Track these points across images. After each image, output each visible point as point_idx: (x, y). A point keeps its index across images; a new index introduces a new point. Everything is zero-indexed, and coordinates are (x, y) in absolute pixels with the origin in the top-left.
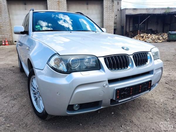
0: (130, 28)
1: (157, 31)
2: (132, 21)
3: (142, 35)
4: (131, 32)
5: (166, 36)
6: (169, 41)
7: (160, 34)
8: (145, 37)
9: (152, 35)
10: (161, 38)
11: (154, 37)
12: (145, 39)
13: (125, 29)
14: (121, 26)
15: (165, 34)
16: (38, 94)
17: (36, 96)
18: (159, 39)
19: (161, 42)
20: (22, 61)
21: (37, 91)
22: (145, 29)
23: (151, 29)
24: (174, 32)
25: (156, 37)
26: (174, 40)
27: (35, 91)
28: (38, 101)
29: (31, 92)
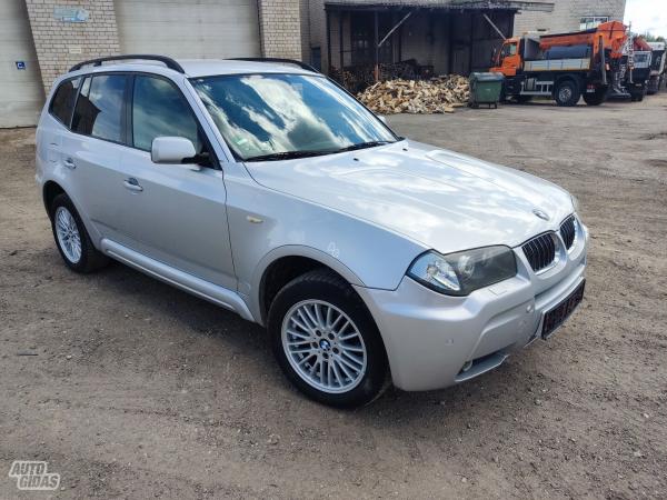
0: (345, 54)
1: (431, 67)
2: (347, 26)
3: (389, 84)
4: (346, 69)
5: (461, 85)
6: (473, 105)
7: (443, 79)
8: (403, 93)
9: (421, 82)
10: (449, 96)
11: (426, 92)
12: (401, 102)
13: (325, 57)
14: (310, 44)
15: (457, 79)
16: (324, 347)
17: (312, 351)
18: (444, 100)
19: (451, 110)
20: (101, 239)
21: (318, 338)
22: (391, 60)
23: (410, 58)
24: (489, 75)
25: (435, 92)
26: (489, 103)
27: (308, 340)
28: (319, 365)
29: (286, 344)
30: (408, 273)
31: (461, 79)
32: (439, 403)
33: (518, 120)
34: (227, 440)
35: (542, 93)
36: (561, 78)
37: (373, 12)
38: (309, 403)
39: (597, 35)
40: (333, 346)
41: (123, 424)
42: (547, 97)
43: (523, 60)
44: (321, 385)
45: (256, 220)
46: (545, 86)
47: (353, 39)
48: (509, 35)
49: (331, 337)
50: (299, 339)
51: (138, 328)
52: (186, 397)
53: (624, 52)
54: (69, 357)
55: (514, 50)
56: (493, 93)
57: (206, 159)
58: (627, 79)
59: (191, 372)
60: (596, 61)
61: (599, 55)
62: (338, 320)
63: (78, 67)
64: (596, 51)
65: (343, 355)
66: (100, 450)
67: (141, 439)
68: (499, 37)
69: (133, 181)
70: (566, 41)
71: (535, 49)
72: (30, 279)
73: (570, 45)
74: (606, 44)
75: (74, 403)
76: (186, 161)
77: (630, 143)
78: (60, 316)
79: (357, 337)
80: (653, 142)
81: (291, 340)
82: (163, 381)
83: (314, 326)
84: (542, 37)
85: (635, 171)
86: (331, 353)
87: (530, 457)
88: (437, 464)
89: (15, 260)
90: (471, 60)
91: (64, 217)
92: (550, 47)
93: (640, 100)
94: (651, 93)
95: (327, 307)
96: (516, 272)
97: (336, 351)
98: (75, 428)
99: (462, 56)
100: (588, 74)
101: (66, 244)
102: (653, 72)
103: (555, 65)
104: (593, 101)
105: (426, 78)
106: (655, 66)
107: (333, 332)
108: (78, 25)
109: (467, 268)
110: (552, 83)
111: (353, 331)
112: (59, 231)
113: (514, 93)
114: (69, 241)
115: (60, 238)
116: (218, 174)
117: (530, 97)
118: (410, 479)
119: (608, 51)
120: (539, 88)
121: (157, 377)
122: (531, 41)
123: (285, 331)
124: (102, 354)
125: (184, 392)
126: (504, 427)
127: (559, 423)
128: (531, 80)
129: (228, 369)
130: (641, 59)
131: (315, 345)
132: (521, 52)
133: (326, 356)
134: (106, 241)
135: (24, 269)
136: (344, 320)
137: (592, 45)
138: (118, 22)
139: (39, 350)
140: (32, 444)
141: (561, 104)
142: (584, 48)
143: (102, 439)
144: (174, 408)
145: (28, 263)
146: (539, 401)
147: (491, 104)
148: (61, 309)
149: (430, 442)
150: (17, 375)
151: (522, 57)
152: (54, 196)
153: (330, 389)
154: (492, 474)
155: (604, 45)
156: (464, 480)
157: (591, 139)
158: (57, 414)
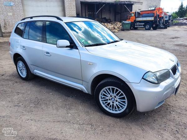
1: (110, 20)
2: (87, 8)
5: (119, 24)
6: (123, 30)
7: (114, 23)
9: (108, 24)
10: (116, 28)
16: (113, 100)
17: (109, 101)
18: (115, 29)
19: (117, 31)
20: (34, 70)
21: (111, 98)
22: (99, 18)
23: (104, 17)
24: (127, 22)
25: (112, 26)
26: (127, 29)
27: (107, 98)
28: (111, 105)
29: (100, 100)
30: (143, 78)
31: (119, 23)
32: (145, 114)
33: (136, 34)
34: (88, 129)
35: (141, 27)
36: (146, 23)
37: (94, 4)
38: (108, 116)
39: (155, 11)
40: (116, 99)
41: (54, 126)
42: (142, 28)
43: (136, 18)
44: (111, 111)
45: (91, 64)
46: (142, 25)
47: (88, 12)
48: (131, 11)
49: (115, 97)
50: (104, 98)
51: (49, 96)
52: (71, 117)
53: (162, 16)
54: (31, 106)
55: (133, 15)
56: (128, 27)
57: (73, 46)
58: (163, 23)
59: (70, 109)
60: (155, 18)
61: (156, 16)
62: (118, 92)
63: (24, 19)
64: (155, 15)
65: (119, 102)
66: (50, 134)
67: (61, 130)
68: (129, 11)
69: (48, 53)
70: (147, 12)
71: (139, 14)
72: (10, 83)
73: (148, 14)
74: (158, 13)
75: (37, 120)
76: (67, 47)
77: (168, 40)
78: (23, 93)
79: (124, 97)
80: (174, 40)
81: (102, 98)
82: (62, 112)
83: (110, 94)
84: (141, 11)
85: (173, 47)
86: (115, 101)
87: (175, 129)
88: (150, 132)
89: (3, 77)
90: (121, 18)
91: (21, 64)
92: (143, 14)
93: (166, 28)
94: (169, 27)
95: (115, 88)
96: (170, 76)
97: (117, 101)
98: (40, 128)
99: (118, 17)
100: (153, 21)
101: (21, 72)
102: (169, 21)
103: (145, 19)
104: (155, 29)
105: (109, 23)
106: (169, 19)
107: (116, 96)
108: (11, 7)
109: (159, 76)
110: (144, 24)
111: (123, 95)
112: (18, 68)
113: (133, 27)
114: (22, 71)
115: (19, 70)
116: (77, 50)
117: (137, 28)
118: (145, 137)
119: (158, 15)
120: (140, 25)
121: (60, 111)
122: (138, 12)
123: (100, 96)
124: (41, 105)
125: (70, 115)
126: (165, 120)
127: (179, 118)
128: (138, 23)
129: (80, 107)
130: (166, 18)
131: (110, 100)
132: (135, 15)
133: (113, 102)
134: (35, 71)
135: (7, 80)
136: (120, 92)
137: (154, 14)
138: (23, 6)
139: (20, 104)
140: (28, 134)
141: (146, 29)
142: (152, 14)
143: (49, 131)
144: (68, 120)
145: (8, 78)
146: (171, 112)
147: (128, 30)
148: (23, 92)
149: (146, 126)
150: (16, 113)
151: (135, 17)
152: (17, 58)
153: (114, 112)
154: (167, 134)
155: (157, 14)
156: (160, 136)
157: (158, 39)
158: (33, 124)
